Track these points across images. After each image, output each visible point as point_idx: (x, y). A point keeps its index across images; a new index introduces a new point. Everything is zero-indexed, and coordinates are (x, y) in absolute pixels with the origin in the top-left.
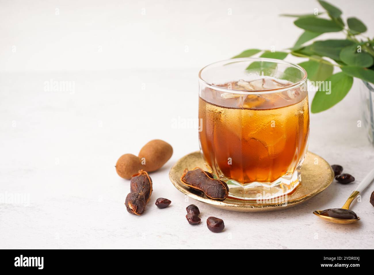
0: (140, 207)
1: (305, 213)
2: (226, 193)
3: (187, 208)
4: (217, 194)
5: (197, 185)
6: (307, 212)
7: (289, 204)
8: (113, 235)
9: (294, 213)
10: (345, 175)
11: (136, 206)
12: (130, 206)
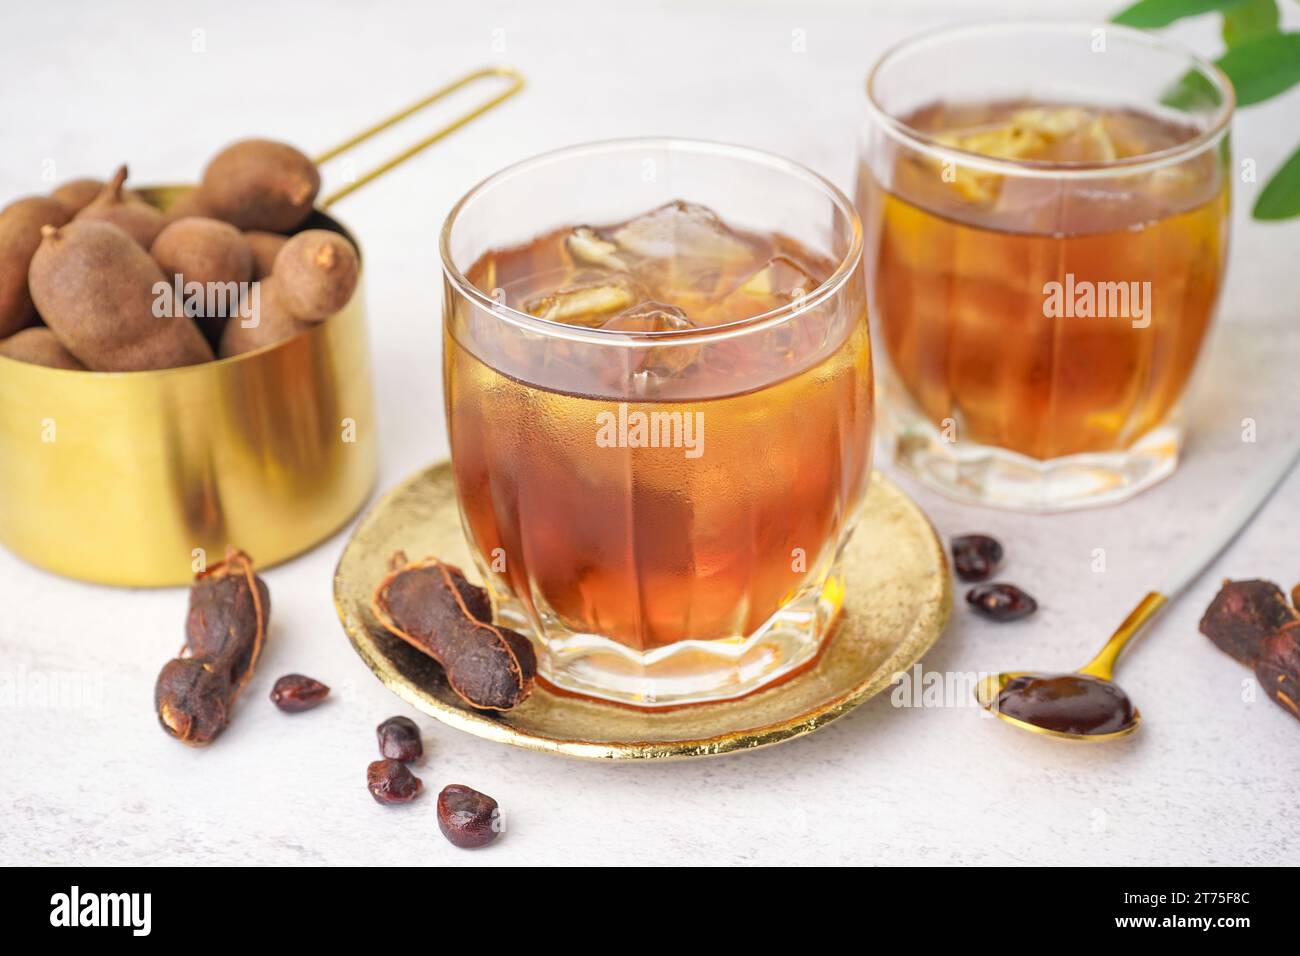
0: (203, 720)
1: (820, 763)
2: (521, 687)
3: (380, 729)
4: (486, 689)
5: (424, 635)
6: (829, 762)
7: (753, 746)
8: (88, 843)
9: (776, 764)
10: (1002, 589)
11: (190, 718)
12: (166, 717)
